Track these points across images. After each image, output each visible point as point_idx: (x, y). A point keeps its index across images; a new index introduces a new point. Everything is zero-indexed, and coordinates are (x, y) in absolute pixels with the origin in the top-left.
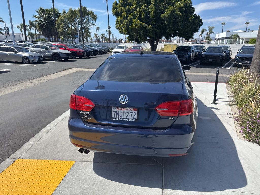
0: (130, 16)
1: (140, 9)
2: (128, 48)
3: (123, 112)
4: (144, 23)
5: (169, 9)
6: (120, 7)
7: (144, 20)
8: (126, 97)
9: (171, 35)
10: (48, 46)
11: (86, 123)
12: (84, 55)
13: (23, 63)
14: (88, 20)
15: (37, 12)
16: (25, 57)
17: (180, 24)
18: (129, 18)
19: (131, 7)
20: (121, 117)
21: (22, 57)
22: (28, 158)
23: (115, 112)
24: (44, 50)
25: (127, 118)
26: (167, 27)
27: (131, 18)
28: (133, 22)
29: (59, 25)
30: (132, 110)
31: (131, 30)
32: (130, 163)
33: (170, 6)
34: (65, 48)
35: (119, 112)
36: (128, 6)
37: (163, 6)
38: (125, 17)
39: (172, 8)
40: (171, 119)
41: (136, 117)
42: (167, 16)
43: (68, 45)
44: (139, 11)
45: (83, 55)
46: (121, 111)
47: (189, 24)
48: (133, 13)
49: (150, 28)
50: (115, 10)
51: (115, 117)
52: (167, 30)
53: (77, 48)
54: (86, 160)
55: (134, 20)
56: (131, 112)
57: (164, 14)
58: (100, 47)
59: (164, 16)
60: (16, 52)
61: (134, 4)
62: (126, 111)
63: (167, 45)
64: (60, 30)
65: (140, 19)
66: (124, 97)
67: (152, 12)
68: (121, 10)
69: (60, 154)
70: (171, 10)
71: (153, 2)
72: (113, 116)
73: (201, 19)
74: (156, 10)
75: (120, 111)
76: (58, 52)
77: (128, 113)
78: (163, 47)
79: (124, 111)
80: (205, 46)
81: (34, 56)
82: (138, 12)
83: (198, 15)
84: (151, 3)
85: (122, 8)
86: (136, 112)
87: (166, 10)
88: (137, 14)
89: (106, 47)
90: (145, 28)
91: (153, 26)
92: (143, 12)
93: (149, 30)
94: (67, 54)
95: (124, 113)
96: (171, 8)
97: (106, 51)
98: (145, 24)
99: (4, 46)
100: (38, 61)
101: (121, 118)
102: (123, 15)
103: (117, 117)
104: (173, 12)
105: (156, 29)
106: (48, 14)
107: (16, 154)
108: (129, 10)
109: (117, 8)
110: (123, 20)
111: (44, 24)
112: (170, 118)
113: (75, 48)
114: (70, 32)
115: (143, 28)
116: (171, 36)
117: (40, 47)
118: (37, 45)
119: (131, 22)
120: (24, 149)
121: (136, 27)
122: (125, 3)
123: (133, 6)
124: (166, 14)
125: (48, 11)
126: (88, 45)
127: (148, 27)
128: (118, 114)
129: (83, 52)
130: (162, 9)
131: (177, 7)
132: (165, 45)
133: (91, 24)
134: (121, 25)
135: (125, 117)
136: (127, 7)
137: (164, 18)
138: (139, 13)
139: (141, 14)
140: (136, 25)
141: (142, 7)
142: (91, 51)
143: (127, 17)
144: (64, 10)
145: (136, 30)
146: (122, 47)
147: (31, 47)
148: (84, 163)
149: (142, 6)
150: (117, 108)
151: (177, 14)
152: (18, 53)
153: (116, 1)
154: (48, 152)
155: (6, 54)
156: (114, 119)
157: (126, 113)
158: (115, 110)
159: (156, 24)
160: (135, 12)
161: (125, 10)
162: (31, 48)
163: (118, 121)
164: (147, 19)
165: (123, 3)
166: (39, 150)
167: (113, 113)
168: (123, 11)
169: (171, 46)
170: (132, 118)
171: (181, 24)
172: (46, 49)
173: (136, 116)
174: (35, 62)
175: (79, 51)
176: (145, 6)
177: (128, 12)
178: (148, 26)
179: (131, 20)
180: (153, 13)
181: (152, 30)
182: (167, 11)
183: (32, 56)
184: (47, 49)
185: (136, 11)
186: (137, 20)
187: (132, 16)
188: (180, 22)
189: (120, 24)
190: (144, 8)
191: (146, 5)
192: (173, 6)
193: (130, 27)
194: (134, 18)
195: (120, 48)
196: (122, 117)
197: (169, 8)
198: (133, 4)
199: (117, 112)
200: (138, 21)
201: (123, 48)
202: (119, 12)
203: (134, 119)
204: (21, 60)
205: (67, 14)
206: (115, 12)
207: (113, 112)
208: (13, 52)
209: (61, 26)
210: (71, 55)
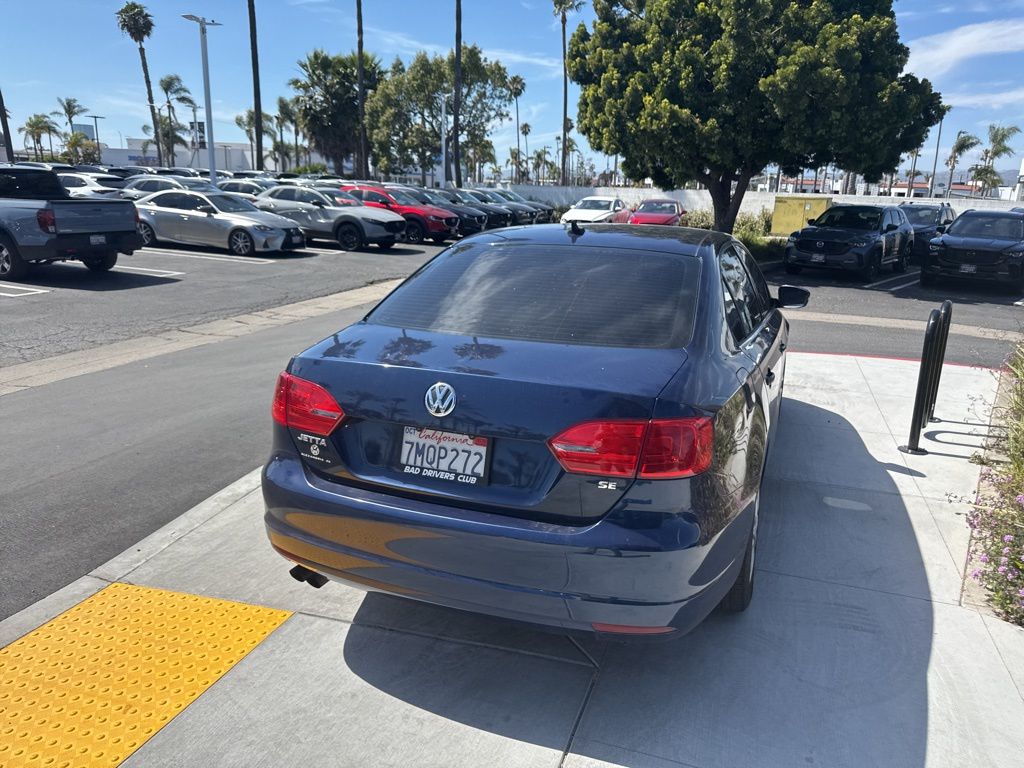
0: (634, 81)
1: (673, 53)
2: (624, 207)
3: (440, 448)
4: (686, 111)
5: (792, 56)
6: (595, 49)
7: (688, 99)
8: (448, 390)
9: (808, 159)
10: (323, 192)
11: (315, 476)
12: (453, 231)
13: (230, 252)
14: (482, 95)
15: (304, 66)
16: (239, 231)
17: (836, 115)
18: (628, 89)
19: (638, 47)
20: (431, 463)
21: (229, 228)
22: (148, 584)
23: (410, 446)
24: (310, 206)
25: (450, 471)
26: (782, 128)
27: (635, 90)
28: (643, 106)
29: (375, 114)
30: (470, 442)
31: (635, 135)
32: (479, 644)
33: (799, 42)
34: (386, 204)
35: (424, 445)
36: (625, 45)
37: (770, 43)
38: (613, 87)
39: (807, 53)
40: (605, 487)
41: (480, 470)
42: (783, 87)
43: (397, 194)
44: (672, 62)
45: (449, 231)
46: (434, 442)
47: (877, 114)
48: (645, 71)
49: (713, 129)
50: (578, 59)
51: (411, 462)
52: (783, 141)
53: (430, 203)
54: (331, 615)
55: (648, 99)
56: (467, 448)
57: (770, 78)
58: (517, 201)
59: (770, 85)
60: (210, 211)
61: (653, 37)
62: (449, 445)
63: (787, 198)
64: (378, 135)
65: (674, 94)
66: (443, 392)
67: (724, 66)
68: (600, 60)
69: (253, 580)
70: (802, 60)
71: (728, 28)
72: (404, 460)
73: (937, 96)
74: (738, 58)
75: (429, 442)
76: (356, 216)
77: (455, 453)
78: (770, 207)
79: (442, 443)
80: (952, 207)
81: (272, 229)
82: (666, 64)
83: (925, 80)
84: (723, 31)
85: (604, 51)
86: (483, 450)
87: (781, 60)
88: (662, 72)
89: (541, 201)
90: (692, 128)
91: (726, 121)
92: (687, 64)
93: (706, 138)
94: (391, 226)
95: (443, 451)
96: (802, 51)
97: (542, 215)
98: (693, 113)
99: (175, 190)
100: (283, 246)
101: (428, 469)
102: (604, 79)
103: (419, 463)
104: (810, 67)
105: (738, 133)
106: (339, 73)
107: (115, 566)
108: (630, 58)
109: (586, 52)
110: (606, 100)
111: (324, 111)
112: (602, 485)
113: (424, 203)
114: (413, 141)
115: (681, 130)
116: (806, 166)
117: (296, 196)
118: (285, 190)
119: (636, 106)
120: (145, 551)
121: (654, 127)
122: (618, 32)
123: (646, 42)
124: (778, 78)
125: (342, 63)
126: (472, 194)
127: (701, 126)
128: (420, 452)
129: (448, 220)
130: (767, 54)
131: (828, 49)
132: (779, 200)
133: (492, 113)
134: (597, 118)
135: (444, 465)
136: (622, 46)
137: (772, 92)
138: (668, 70)
139: (676, 72)
140: (657, 117)
141: (681, 47)
142: (480, 217)
143: (623, 87)
144: (398, 60)
145: (656, 138)
146: (603, 204)
147: (265, 196)
148: (320, 622)
149: (681, 44)
150: (421, 431)
151: (826, 79)
152: (216, 216)
153: (583, 26)
154: (213, 571)
155: (178, 218)
156: (407, 470)
157: (449, 452)
158: (411, 436)
159: (737, 113)
160: (656, 66)
161: (616, 59)
162: (264, 199)
163: (419, 479)
164: (701, 95)
165: (610, 33)
166: (190, 559)
167: (406, 448)
168: (607, 64)
169: (803, 201)
170: (468, 472)
171: (842, 115)
172: (314, 204)
173: (482, 463)
174: (271, 248)
175: (436, 217)
176: (694, 44)
177: (628, 66)
178: (704, 121)
179: (637, 98)
180: (726, 70)
181: (717, 138)
182: (786, 64)
183: (262, 229)
184: (320, 203)
185: (659, 62)
186: (659, 98)
187: (642, 81)
188: (839, 109)
189: (591, 113)
190: (691, 51)
191: (699, 37)
192: (810, 41)
193: (630, 124)
194: (649, 90)
195: (596, 205)
196: (434, 465)
197: (794, 52)
198: (648, 36)
199: (417, 444)
200: (666, 100)
201: (607, 207)
202: (590, 69)
203: (474, 474)
204: (226, 240)
205: (407, 76)
206: (578, 66)
207: (407, 442)
208: (202, 210)
209: (381, 120)
210: (402, 230)
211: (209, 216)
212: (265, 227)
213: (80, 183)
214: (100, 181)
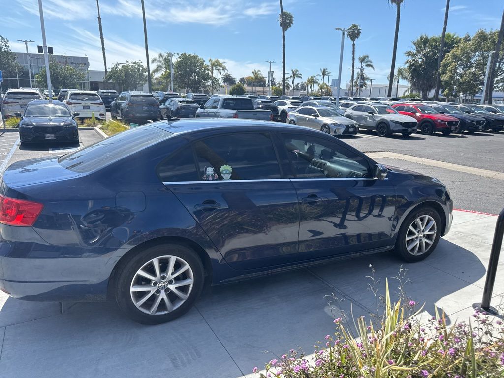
15: (415, 44)
16: (325, 125)
21: (322, 124)
24: (367, 114)
29: (446, 66)
53: (448, 112)
60: (316, 116)
76: (387, 119)
81: (340, 125)
94: (406, 124)
99: (309, 107)
100: (343, 133)
106: (431, 46)
113: (441, 113)
114: (466, 79)
117: (363, 109)
118: (359, 106)
125: (434, 40)
144: (467, 35)
147: (350, 110)
152: (318, 118)
155: (305, 119)
172: (369, 113)
175: (442, 120)
183: (335, 124)
184: (372, 112)
204: (320, 129)
208: (313, 116)
209: (448, 69)
210: (415, 126)
211: (316, 118)
212: (337, 124)
213: (284, 104)
214: (292, 103)
